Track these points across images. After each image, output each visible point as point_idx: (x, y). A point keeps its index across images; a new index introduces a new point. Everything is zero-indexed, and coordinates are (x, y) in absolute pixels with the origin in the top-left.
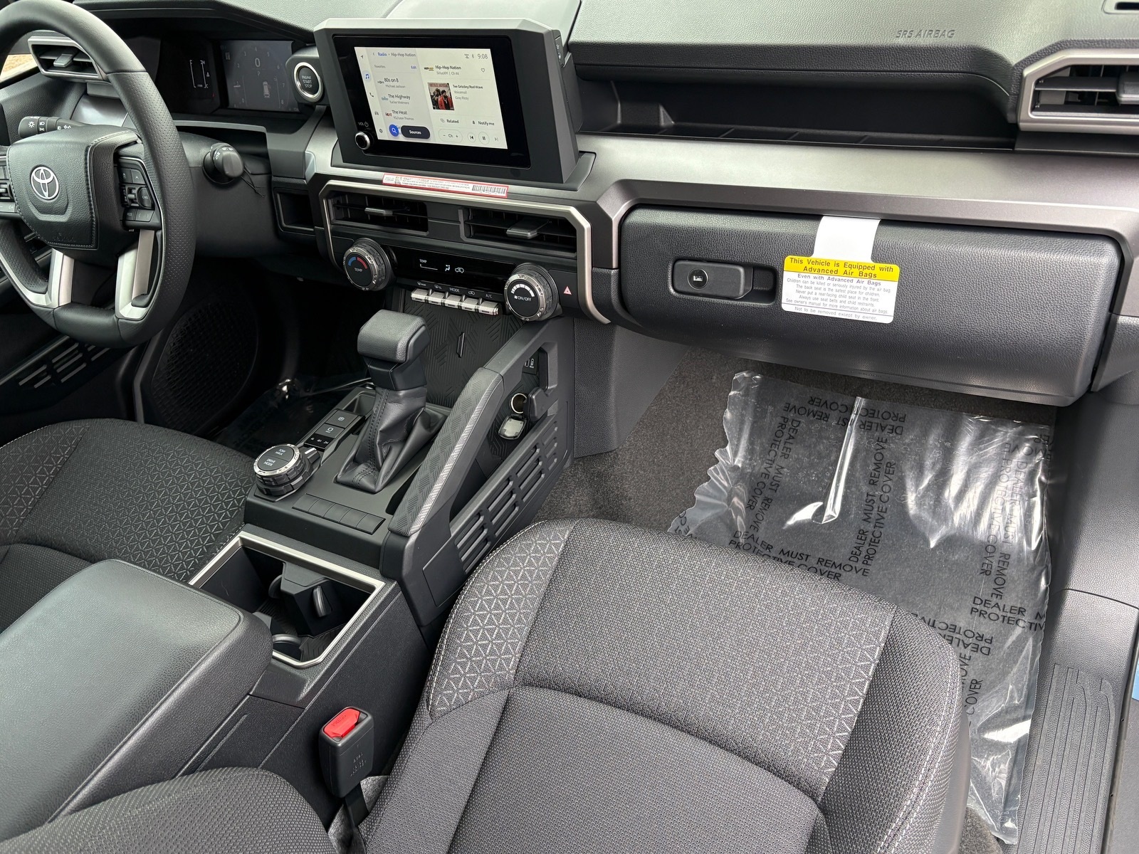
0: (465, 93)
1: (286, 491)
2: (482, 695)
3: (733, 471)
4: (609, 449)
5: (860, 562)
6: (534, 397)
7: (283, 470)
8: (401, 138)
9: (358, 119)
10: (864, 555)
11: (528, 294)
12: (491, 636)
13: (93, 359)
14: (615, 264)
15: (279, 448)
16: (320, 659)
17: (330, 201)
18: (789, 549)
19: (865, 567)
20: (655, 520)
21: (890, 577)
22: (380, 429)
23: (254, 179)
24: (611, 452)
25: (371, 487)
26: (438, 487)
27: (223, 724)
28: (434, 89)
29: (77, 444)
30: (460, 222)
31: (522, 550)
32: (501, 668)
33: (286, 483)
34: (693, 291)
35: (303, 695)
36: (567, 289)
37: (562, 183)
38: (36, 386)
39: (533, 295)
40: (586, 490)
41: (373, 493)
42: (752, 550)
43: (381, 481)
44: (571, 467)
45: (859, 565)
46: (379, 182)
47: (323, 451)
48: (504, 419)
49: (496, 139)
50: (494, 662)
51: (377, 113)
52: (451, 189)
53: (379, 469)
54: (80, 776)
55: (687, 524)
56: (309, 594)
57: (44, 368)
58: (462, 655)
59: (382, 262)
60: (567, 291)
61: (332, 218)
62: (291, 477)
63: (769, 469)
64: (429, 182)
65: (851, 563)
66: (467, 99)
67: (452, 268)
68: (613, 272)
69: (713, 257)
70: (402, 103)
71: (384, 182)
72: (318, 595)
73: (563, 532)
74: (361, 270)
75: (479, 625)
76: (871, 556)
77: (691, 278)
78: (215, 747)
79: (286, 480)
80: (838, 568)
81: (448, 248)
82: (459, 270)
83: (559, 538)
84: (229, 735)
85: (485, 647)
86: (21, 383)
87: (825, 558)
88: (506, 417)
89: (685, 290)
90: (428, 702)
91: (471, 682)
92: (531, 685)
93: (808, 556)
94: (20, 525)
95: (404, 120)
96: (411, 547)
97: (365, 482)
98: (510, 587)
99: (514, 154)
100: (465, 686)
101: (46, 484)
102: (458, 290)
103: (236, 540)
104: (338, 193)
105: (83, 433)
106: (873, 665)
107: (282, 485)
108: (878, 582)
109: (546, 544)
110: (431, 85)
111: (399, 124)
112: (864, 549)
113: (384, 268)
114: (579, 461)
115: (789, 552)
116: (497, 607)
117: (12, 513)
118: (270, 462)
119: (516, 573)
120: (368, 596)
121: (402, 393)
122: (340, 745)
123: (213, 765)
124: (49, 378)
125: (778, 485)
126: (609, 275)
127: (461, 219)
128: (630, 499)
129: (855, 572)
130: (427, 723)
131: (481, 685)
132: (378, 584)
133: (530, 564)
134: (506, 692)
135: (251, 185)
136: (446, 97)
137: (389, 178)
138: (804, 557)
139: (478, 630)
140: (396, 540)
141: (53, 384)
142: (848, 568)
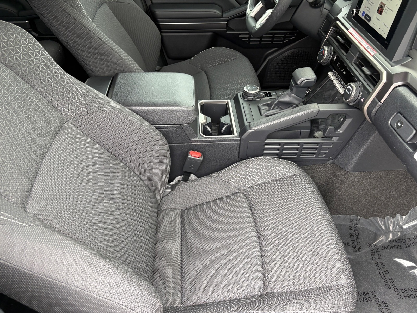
0: (388, 11)
1: (246, 98)
2: (232, 185)
3: (400, 228)
4: (346, 170)
5: (403, 294)
6: (329, 128)
7: (250, 92)
8: (363, 18)
9: (358, 5)
10: (409, 294)
11: (349, 92)
12: (248, 174)
13: (262, 43)
14: (382, 101)
15: (255, 86)
16: (205, 136)
17: (333, 28)
18: (386, 266)
19: (403, 296)
20: (345, 208)
21: (407, 308)
22: (279, 100)
23: (324, 10)
24: (346, 171)
25: (262, 113)
26: (270, 124)
27: (170, 125)
28: (381, 4)
29: (235, 59)
30: (355, 56)
31: (280, 164)
32: (243, 184)
33: (248, 96)
34: (394, 128)
35: (194, 139)
36: (363, 99)
37: (391, 61)
38: (243, 40)
39: (351, 93)
40: (327, 175)
41: (261, 115)
42: (372, 252)
43: (265, 114)
44: (330, 164)
45: (402, 294)
46: (347, 29)
47: (266, 97)
48: (321, 130)
49: (384, 33)
50: (242, 180)
51: (363, 5)
52: (362, 43)
53: (269, 110)
54: (135, 105)
55: (359, 222)
56: (224, 124)
57: (248, 36)
58: (237, 171)
59: (329, 56)
60: (362, 100)
61: (330, 34)
62: (250, 95)
63: (413, 239)
64: (359, 38)
65: (400, 290)
66: (387, 13)
67: (343, 71)
68: (380, 103)
69: (410, 119)
70: (371, 5)
71: (349, 30)
72: (226, 126)
73: (296, 171)
74: (321, 55)
75: (248, 168)
76: (410, 297)
77: (397, 123)
78: (165, 128)
79: (248, 95)
80: (393, 287)
81: (346, 63)
82: (344, 73)
83: (293, 172)
84: (170, 129)
85: (244, 175)
86: (240, 36)
87: (393, 280)
88: (322, 130)
89: (393, 125)
90: (220, 172)
91: (233, 179)
92: (245, 195)
93: (389, 273)
94: (208, 68)
95: (368, 12)
96: (249, 132)
97: (263, 111)
98: (266, 169)
99: (386, 42)
100: (230, 178)
101: (221, 63)
102: (340, 80)
103: (226, 101)
104: (337, 27)
105: (238, 57)
106: (322, 286)
107: (246, 96)
108: (400, 304)
109: (288, 169)
110: (381, 2)
111: (366, 12)
112: (411, 293)
113: (328, 59)
114: (334, 165)
115: (384, 265)
116: (257, 170)
117: (209, 64)
118: (249, 88)
119: (271, 167)
120: (232, 135)
121: (293, 95)
122: (189, 157)
123: (161, 132)
124: (247, 40)
125: (410, 247)
126: (377, 103)
127: (357, 56)
128: (340, 191)
129: (397, 294)
130: (214, 176)
131: (234, 182)
132: (236, 135)
133: (278, 169)
134: (238, 191)
135: (322, 12)
136: (382, 9)
137: (351, 30)
138: (387, 272)
139: (246, 170)
140: (248, 128)
141: (247, 42)
142: (396, 290)
